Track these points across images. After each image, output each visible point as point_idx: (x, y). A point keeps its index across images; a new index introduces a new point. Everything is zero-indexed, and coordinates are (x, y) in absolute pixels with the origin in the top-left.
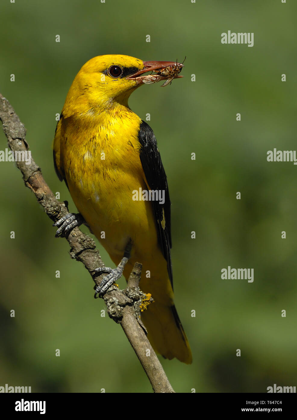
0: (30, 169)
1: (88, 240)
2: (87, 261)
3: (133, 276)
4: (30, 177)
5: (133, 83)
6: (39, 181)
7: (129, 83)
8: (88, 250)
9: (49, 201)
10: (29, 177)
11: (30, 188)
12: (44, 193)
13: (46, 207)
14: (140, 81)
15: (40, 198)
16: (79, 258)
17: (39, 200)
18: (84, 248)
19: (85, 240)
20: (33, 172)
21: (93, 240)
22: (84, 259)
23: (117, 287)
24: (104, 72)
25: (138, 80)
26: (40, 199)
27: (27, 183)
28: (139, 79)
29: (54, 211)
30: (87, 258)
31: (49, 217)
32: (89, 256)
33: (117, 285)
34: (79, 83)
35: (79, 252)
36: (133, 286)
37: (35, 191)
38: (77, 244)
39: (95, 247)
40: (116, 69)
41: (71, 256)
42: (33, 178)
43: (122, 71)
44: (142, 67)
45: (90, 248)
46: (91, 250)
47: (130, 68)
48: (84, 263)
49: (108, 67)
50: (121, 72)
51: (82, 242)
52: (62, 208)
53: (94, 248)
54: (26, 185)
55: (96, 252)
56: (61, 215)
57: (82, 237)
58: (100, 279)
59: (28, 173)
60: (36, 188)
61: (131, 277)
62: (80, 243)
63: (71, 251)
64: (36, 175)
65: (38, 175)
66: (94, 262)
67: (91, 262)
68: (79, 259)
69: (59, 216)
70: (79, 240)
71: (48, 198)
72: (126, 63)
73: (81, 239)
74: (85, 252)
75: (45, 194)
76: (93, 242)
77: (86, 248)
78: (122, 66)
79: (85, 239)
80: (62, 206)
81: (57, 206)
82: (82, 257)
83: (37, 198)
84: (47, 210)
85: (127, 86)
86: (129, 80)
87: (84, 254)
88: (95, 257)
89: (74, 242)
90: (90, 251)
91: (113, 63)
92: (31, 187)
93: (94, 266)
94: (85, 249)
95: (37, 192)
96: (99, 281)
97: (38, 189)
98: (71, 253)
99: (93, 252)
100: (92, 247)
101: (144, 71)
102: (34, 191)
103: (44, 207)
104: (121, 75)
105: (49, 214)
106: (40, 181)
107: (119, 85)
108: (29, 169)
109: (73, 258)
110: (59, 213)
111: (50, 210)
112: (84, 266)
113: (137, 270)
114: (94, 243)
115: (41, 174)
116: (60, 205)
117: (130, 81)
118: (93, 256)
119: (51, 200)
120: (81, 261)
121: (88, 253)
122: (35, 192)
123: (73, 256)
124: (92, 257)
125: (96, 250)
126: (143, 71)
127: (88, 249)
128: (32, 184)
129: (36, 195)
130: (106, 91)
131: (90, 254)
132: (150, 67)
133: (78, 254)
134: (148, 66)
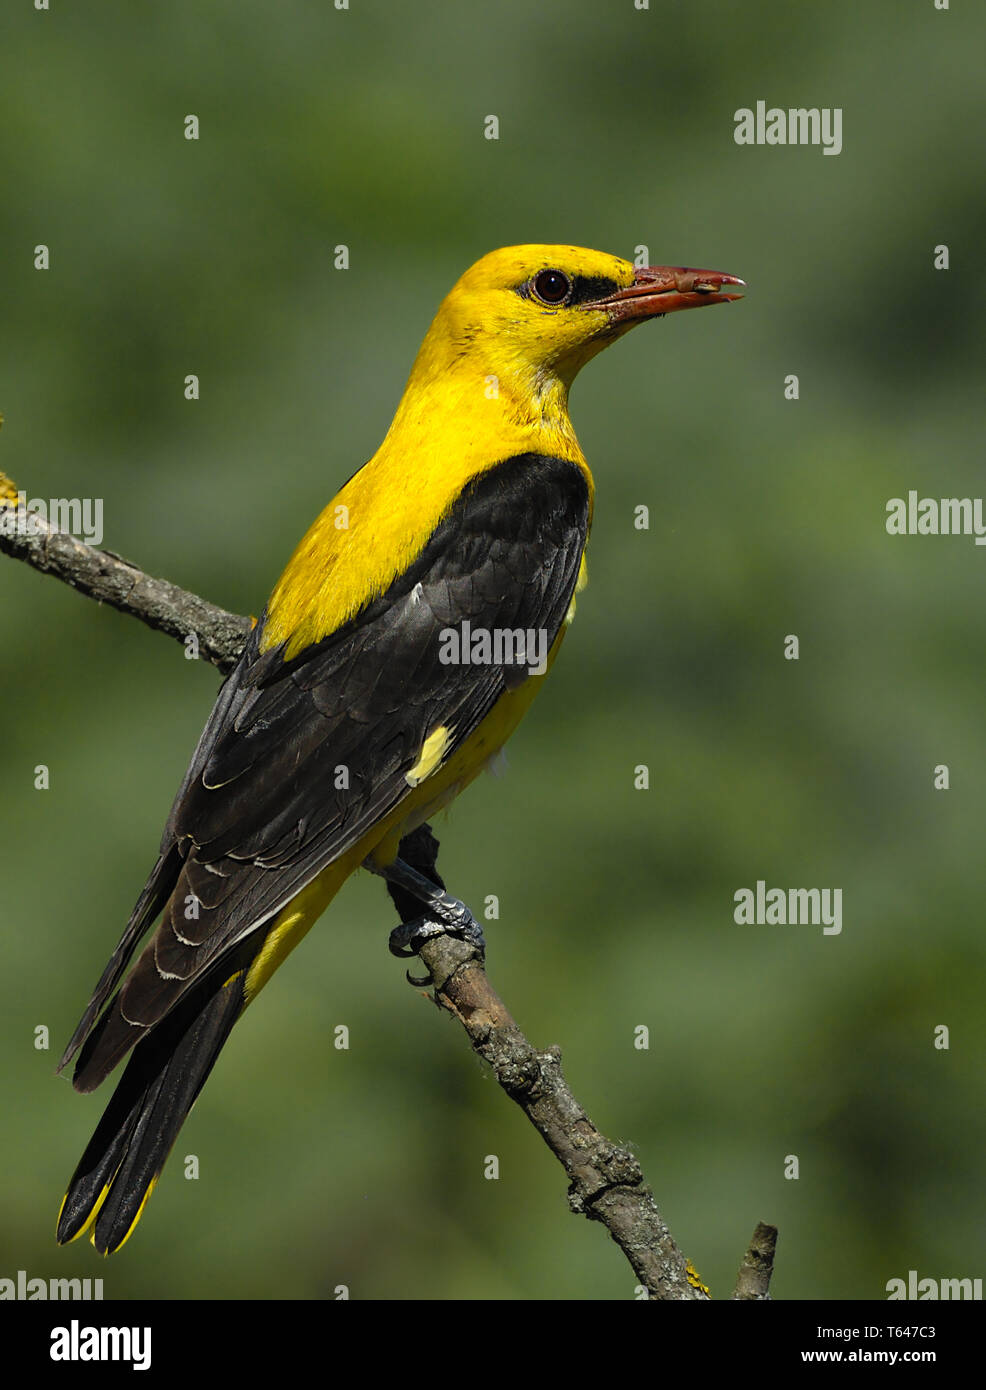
0: (450, 953)
1: (620, 1157)
2: (618, 1219)
3: (750, 1263)
4: (450, 977)
5: (601, 318)
6: (475, 988)
7: (587, 319)
8: (621, 1187)
9: (506, 1047)
10: (446, 976)
11: (450, 1010)
12: (490, 1023)
13: (497, 1064)
14: (619, 313)
15: (479, 1038)
16: (595, 1210)
17: (478, 1043)
18: (608, 1180)
19: (610, 1159)
20: (458, 963)
21: (635, 1160)
22: (608, 1214)
23: (706, 1294)
24: (521, 289)
25: (613, 309)
26: (481, 1041)
27: (443, 996)
28: (617, 306)
29: (522, 1074)
30: (618, 1210)
31: (508, 1093)
32: (622, 1205)
33: (706, 1289)
34: (450, 320)
35: (593, 1195)
36: (753, 1292)
37: (466, 1019)
38: (589, 1170)
39: (640, 1179)
40: (553, 279)
41: (571, 1204)
42: (458, 979)
43: (571, 287)
44: (627, 280)
45: (626, 1182)
46: (629, 1187)
47: (594, 280)
48: (608, 1226)
49: (533, 274)
50: (568, 290)
51: (603, 1165)
52: (543, 1067)
53: (637, 1180)
54: (439, 1002)
55: (643, 1194)
56: (540, 1086)
57: (603, 1149)
58: (656, 1272)
59: (444, 966)
60: (468, 1010)
61: (747, 1264)
62: (596, 1168)
63: (572, 1189)
64: (467, 972)
65: (474, 971)
66: (639, 1223)
67: (630, 1221)
68: (594, 1215)
69: (534, 1088)
70: (595, 1158)
71: (502, 1039)
72: (581, 265)
73: (599, 1155)
74: (613, 1194)
75: (495, 1026)
76: (636, 1164)
77: (613, 1180)
78: (572, 274)
79: (611, 1154)
80: (543, 1059)
81: (529, 1060)
82: (602, 1209)
83: (472, 1037)
84: (501, 1074)
85: (583, 330)
86: (589, 310)
87: (609, 1199)
88: (642, 1208)
89: (580, 1166)
90: (625, 1190)
91: (546, 264)
92: (454, 1007)
93: (637, 1234)
94: (611, 1186)
95: (470, 1021)
96: (654, 1278)
97: (474, 1013)
98: (571, 1197)
99: (636, 1194)
100: (630, 1178)
101: (633, 291)
102: (462, 1018)
103: (492, 1063)
104: (566, 297)
105: (505, 1085)
106: (480, 989)
107: (561, 326)
108: (447, 955)
109: (576, 1211)
110: (534, 1080)
111: (508, 1073)
112: (610, 1233)
113: (763, 1246)
114: (637, 1167)
115: (483, 969)
116: (538, 1058)
117: (591, 313)
118: (633, 1204)
119: (510, 1044)
120: (601, 1220)
121: (621, 1196)
122: (464, 1021)
123: (576, 1206)
124: (633, 1209)
125: (643, 1187)
126: (630, 292)
127: (619, 1184)
128: (455, 997)
129: (469, 1030)
130: (524, 346)
131: (627, 1199)
132: (651, 281)
133: (589, 1200)
134: (646, 280)
